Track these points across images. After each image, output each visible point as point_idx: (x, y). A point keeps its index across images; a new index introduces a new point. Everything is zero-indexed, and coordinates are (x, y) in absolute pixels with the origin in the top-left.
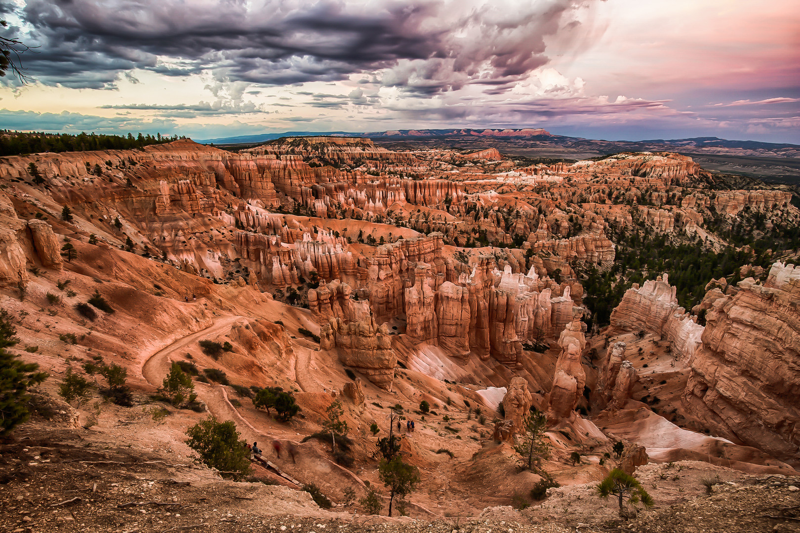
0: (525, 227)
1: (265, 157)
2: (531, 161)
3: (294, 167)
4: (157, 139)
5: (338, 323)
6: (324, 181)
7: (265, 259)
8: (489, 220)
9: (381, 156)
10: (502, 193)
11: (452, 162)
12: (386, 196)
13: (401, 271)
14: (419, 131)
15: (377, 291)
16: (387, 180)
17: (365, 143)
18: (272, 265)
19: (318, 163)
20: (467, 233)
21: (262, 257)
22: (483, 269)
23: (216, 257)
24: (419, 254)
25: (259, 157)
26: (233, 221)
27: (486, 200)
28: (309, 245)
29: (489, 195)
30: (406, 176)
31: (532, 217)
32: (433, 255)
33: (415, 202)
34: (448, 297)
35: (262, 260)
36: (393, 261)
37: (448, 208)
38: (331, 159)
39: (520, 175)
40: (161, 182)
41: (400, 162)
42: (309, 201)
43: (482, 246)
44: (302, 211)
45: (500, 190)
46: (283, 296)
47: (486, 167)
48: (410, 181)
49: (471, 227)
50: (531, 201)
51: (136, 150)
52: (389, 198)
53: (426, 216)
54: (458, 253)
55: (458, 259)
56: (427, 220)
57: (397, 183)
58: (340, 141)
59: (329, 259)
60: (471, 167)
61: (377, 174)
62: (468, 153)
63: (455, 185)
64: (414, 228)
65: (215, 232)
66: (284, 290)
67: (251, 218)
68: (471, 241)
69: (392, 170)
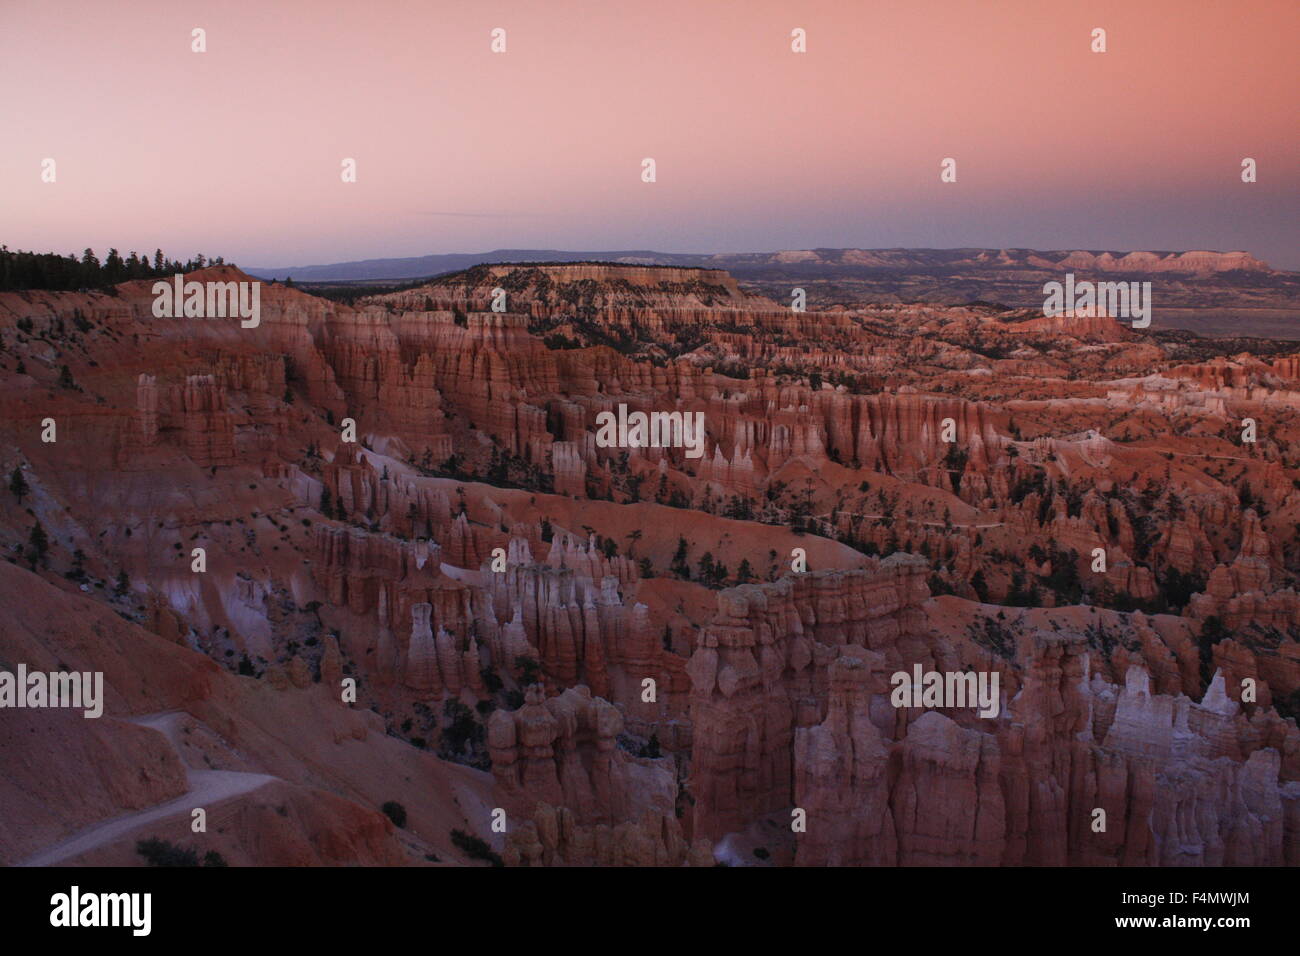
0: (1198, 547)
1: (424, 317)
2: (1213, 345)
3: (502, 348)
4: (152, 264)
5: (561, 826)
6: (584, 391)
7: (390, 610)
8: (1083, 521)
9: (758, 323)
10: (1126, 440)
11: (972, 343)
12: (766, 439)
13: (789, 672)
14: (874, 253)
15: (709, 731)
16: (771, 392)
17: (713, 283)
18: (409, 629)
19: (570, 336)
20: (1014, 560)
21: (382, 603)
22: (1049, 677)
23: (258, 593)
24: (850, 622)
25: (408, 316)
26: (316, 494)
27: (1074, 461)
28: (522, 575)
29: (1083, 443)
30: (831, 380)
31: (1219, 515)
32: (893, 627)
33: (855, 459)
34: (932, 763)
35: (382, 613)
36: (766, 638)
37: (955, 479)
38: (612, 328)
39: (1181, 386)
40: (142, 377)
41: (816, 339)
42: (536, 445)
43: (1059, 603)
44: (514, 474)
45: (1118, 430)
46: (434, 725)
47: (1074, 361)
48: (838, 396)
49: (1027, 542)
50: (1214, 468)
51: (96, 293)
52: (775, 444)
53: (887, 504)
54: (981, 622)
55: (982, 643)
56: (888, 514)
57: (802, 401)
58: (640, 277)
59: (578, 623)
60: (1031, 358)
61: (743, 374)
62: (1020, 319)
63: (980, 411)
64: (849, 540)
65: (263, 523)
66: (438, 708)
67: (365, 486)
68: (1026, 587)
69: (789, 360)
